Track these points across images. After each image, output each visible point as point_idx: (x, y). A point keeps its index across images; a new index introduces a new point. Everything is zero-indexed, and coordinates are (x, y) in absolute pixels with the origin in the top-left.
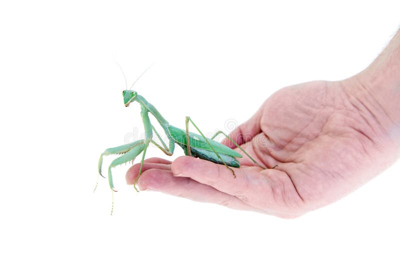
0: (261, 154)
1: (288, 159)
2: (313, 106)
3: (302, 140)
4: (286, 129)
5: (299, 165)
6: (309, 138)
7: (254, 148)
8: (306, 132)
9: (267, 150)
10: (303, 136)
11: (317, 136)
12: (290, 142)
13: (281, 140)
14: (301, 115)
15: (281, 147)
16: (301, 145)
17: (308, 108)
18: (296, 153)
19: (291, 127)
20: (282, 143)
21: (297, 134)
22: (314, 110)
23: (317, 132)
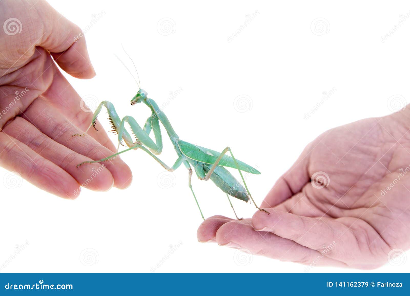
0: (320, 205)
1: (355, 205)
2: (371, 145)
3: (367, 183)
4: (345, 173)
5: (376, 208)
6: (374, 179)
7: (308, 198)
8: (370, 172)
9: (326, 199)
10: (367, 178)
11: (384, 176)
12: (353, 185)
13: (342, 185)
14: (361, 156)
15: (342, 194)
16: (367, 188)
17: (365, 147)
18: (364, 197)
19: (351, 170)
20: (344, 189)
21: (360, 177)
22: (373, 149)
23: (382, 171)
